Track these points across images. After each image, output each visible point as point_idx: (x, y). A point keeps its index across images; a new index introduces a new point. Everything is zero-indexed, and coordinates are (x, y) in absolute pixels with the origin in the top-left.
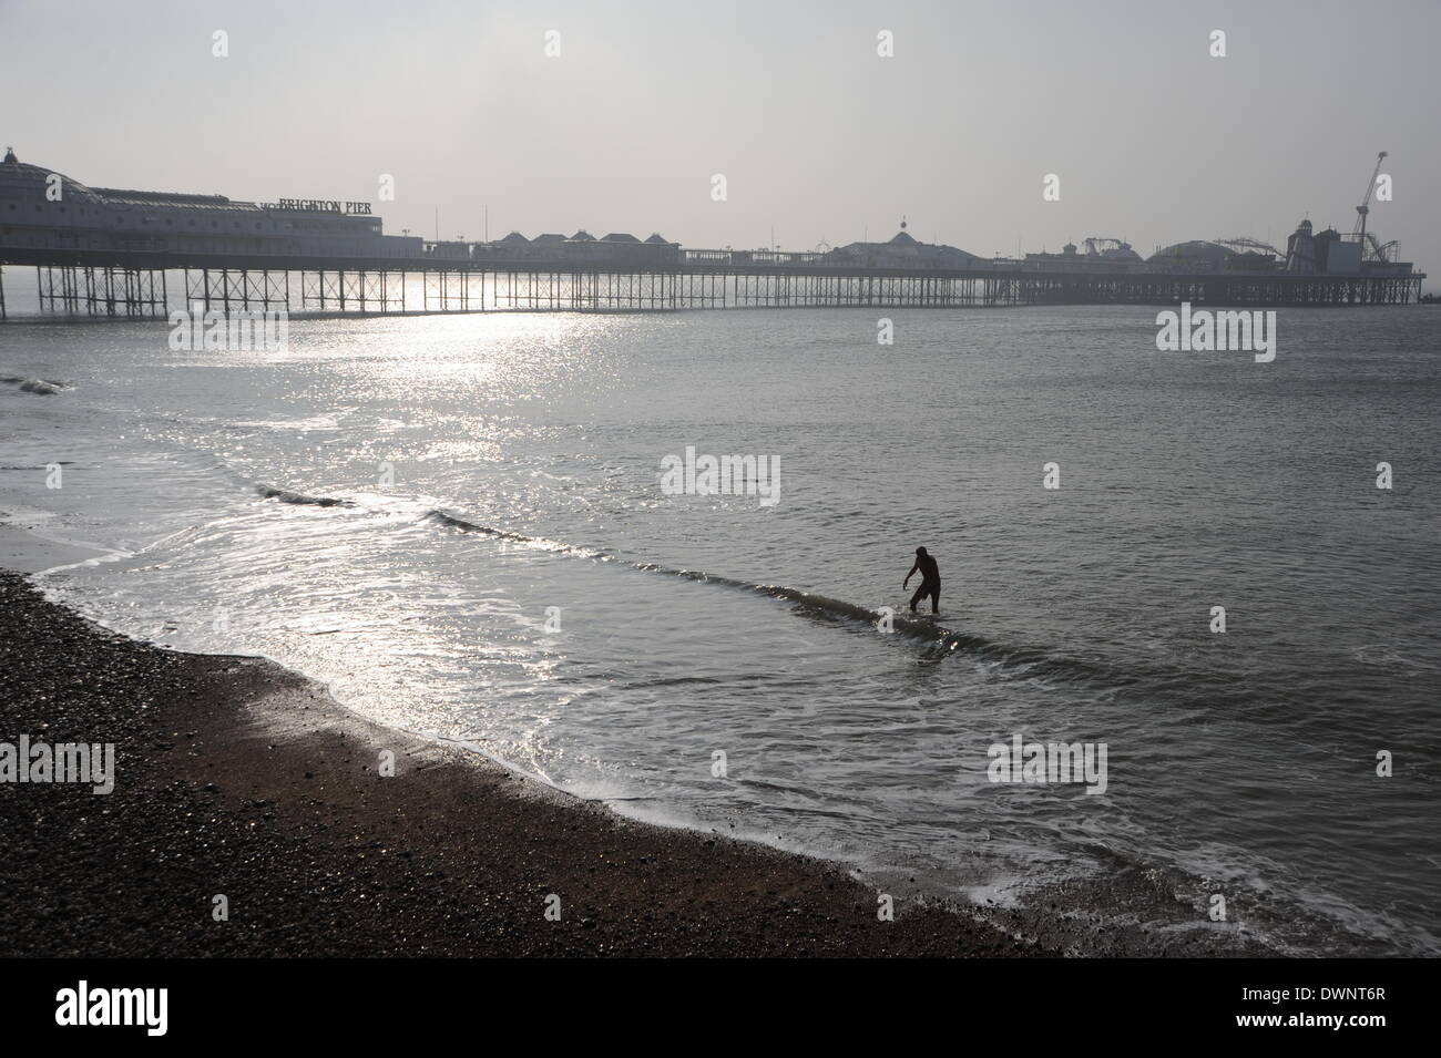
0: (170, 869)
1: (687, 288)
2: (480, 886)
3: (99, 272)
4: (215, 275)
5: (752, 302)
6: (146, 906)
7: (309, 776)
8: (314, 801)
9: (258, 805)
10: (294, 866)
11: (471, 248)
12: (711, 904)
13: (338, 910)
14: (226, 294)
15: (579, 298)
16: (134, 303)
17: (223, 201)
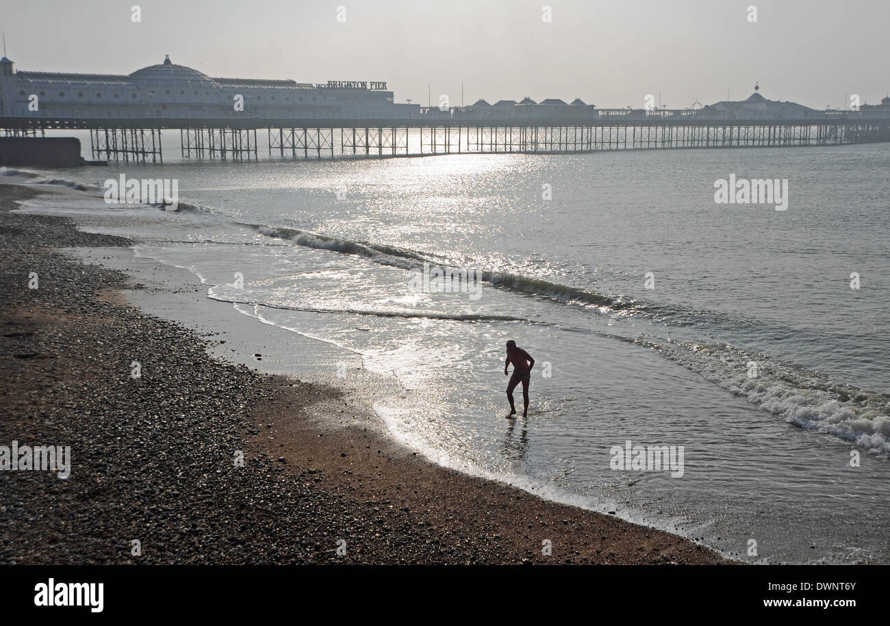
0: (257, 509)
1: (599, 136)
2: (455, 533)
3: (217, 132)
4: (287, 132)
5: (645, 145)
6: (243, 531)
7: (343, 455)
8: (347, 472)
9: (311, 472)
10: (333, 513)
11: (452, 111)
12: (612, 555)
13: (361, 543)
14: (294, 144)
15: (525, 144)
16: (237, 151)
17: (293, 83)
